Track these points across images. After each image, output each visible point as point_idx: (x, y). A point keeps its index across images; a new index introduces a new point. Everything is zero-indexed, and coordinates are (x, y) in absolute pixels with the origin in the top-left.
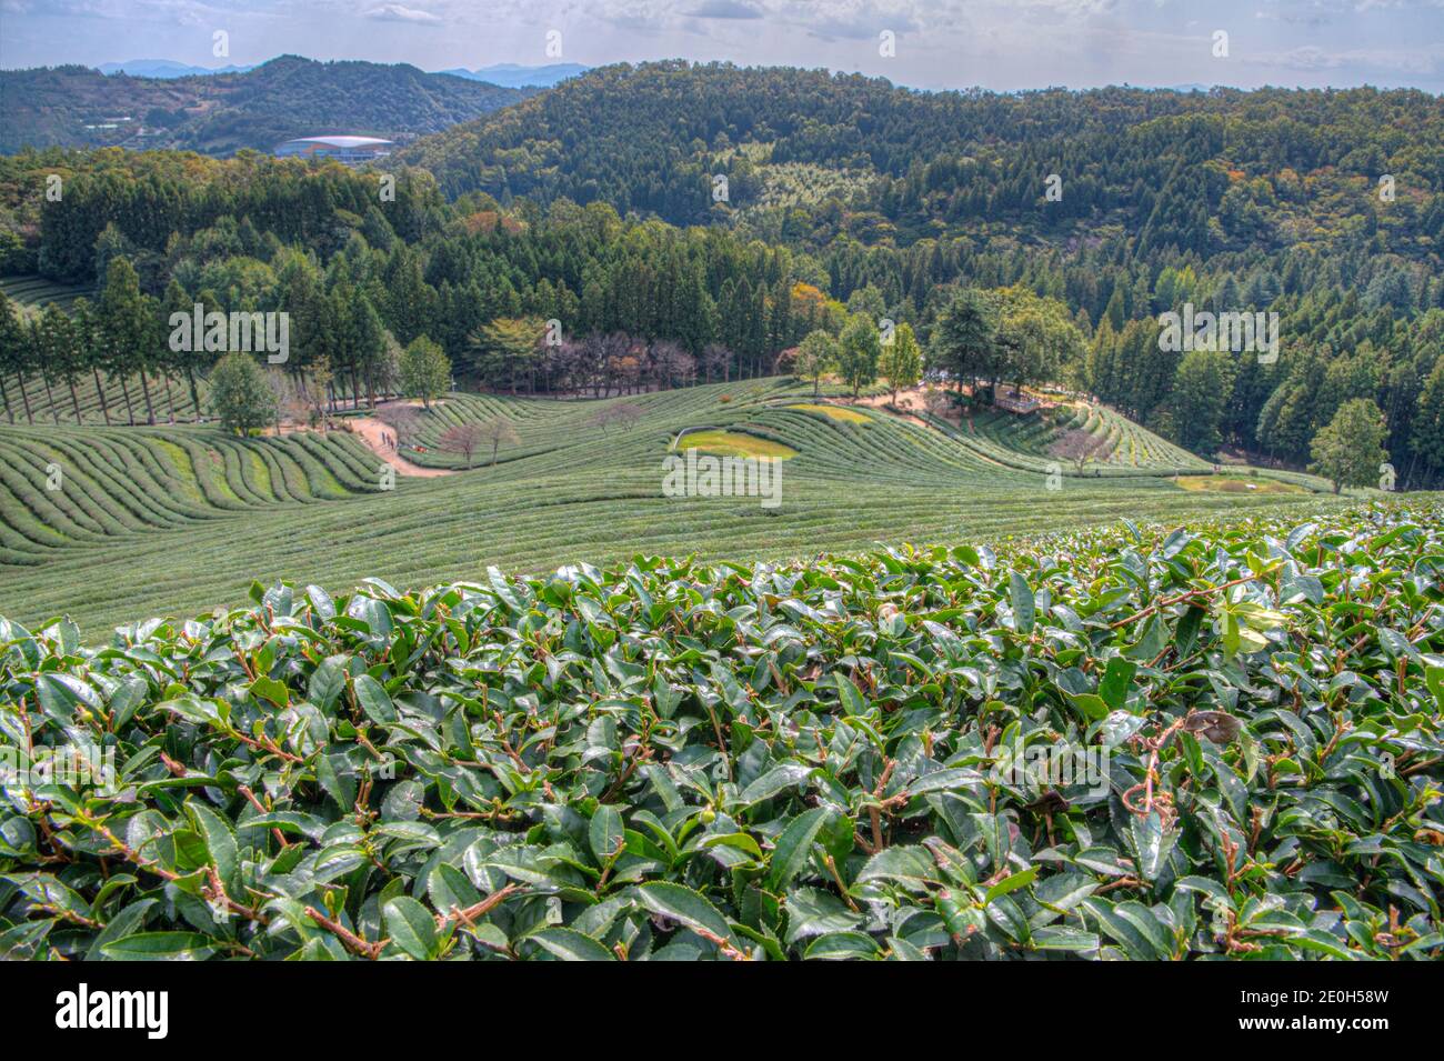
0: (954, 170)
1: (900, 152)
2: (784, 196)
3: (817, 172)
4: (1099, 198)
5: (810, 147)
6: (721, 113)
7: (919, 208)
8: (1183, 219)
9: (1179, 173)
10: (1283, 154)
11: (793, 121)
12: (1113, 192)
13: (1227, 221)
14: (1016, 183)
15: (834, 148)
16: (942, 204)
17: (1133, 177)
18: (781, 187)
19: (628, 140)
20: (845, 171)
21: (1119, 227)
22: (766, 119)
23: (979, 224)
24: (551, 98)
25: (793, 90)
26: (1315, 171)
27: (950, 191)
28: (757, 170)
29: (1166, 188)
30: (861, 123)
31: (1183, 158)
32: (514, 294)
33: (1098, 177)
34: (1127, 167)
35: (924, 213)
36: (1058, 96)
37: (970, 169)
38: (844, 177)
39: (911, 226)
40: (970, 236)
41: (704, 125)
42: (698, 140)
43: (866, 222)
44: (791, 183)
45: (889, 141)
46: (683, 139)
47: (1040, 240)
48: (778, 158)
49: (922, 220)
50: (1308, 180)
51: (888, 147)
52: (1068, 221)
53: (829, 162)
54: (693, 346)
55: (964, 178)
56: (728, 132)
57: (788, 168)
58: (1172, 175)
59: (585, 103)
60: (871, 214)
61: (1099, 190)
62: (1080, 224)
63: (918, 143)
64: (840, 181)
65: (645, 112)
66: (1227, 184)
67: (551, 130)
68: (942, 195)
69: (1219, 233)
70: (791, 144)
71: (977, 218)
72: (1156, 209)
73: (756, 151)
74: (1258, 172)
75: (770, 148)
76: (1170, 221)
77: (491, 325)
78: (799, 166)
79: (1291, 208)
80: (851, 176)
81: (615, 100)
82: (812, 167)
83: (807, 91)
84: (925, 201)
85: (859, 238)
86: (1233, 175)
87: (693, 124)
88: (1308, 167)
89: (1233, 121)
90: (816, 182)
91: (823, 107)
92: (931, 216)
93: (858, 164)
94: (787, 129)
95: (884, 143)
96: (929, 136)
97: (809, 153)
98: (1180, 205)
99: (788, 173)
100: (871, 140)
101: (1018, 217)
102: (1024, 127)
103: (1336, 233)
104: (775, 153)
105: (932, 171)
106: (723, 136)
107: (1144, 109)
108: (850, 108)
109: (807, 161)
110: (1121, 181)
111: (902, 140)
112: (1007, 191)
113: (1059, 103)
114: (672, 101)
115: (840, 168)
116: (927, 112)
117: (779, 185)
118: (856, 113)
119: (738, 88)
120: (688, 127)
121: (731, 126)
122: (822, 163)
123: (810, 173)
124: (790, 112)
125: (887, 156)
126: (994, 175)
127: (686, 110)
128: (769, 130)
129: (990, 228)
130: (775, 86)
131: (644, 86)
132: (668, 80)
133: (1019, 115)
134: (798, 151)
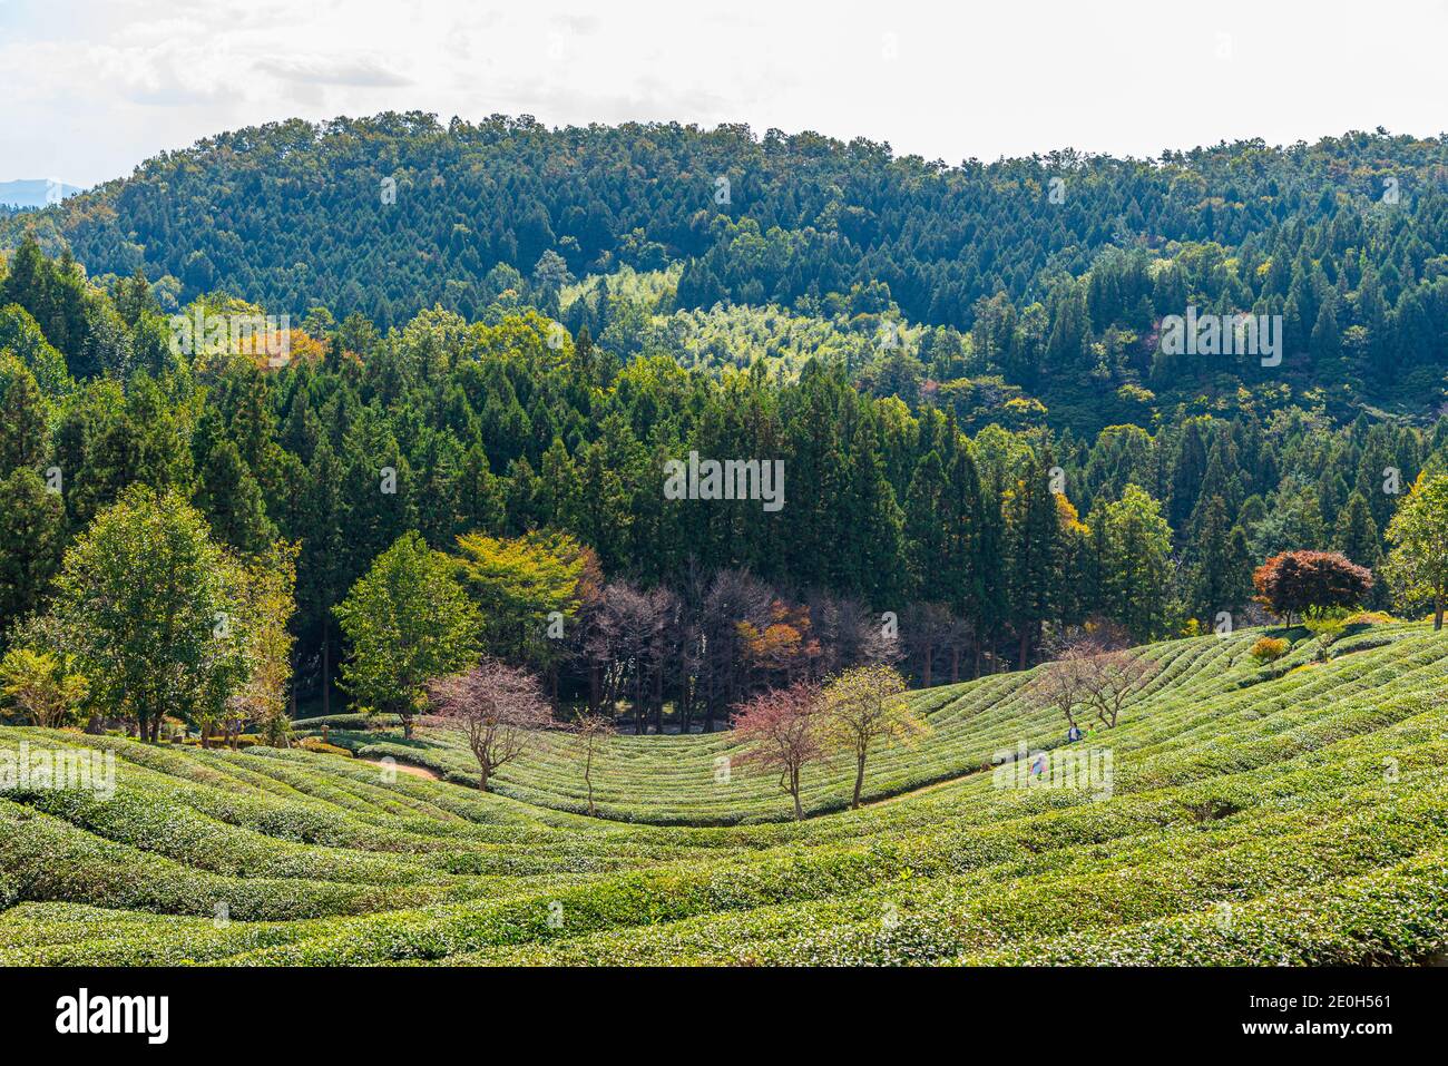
1: (953, 276)
3: (782, 322)
5: (757, 272)
6: (542, 212)
7: (1091, 361)
11: (700, 225)
15: (810, 273)
19: (341, 270)
20: (841, 317)
22: (642, 222)
23: (1233, 388)
24: (128, 194)
25: (683, 166)
28: (659, 321)
30: (846, 225)
35: (1102, 371)
36: (1251, 158)
38: (843, 330)
39: (1076, 401)
40: (1216, 414)
41: (509, 236)
42: (503, 267)
44: (739, 345)
45: (922, 256)
46: (468, 264)
48: (692, 296)
49: (1103, 389)
51: (922, 268)
53: (803, 302)
56: (563, 251)
57: (720, 316)
59: (226, 203)
60: (984, 381)
63: (987, 259)
67: (149, 256)
68: (1126, 337)
70: (715, 270)
73: (637, 288)
75: (669, 279)
78: (739, 313)
80: (857, 328)
81: (287, 193)
82: (772, 311)
84: (1099, 348)
87: (486, 236)
90: (785, 342)
91: (761, 196)
92: (1118, 381)
93: (864, 304)
94: (689, 242)
95: (911, 260)
96: (1010, 241)
97: (758, 284)
100: (883, 253)
102: (1210, 211)
104: (681, 288)
105: (1096, 286)
106: (551, 261)
108: (819, 198)
109: (758, 302)
111: (952, 250)
113: (1258, 167)
114: (426, 192)
115: (829, 315)
116: (986, 200)
117: (713, 349)
118: (833, 205)
119: (562, 163)
120: (474, 240)
121: (566, 239)
122: (788, 303)
123: (770, 324)
124: (692, 208)
125: (925, 288)
126: (1234, 289)
127: (464, 209)
128: (652, 245)
129: (1257, 397)
130: (642, 159)
131: (352, 165)
132: (402, 153)
133: (1189, 195)
134: (731, 283)
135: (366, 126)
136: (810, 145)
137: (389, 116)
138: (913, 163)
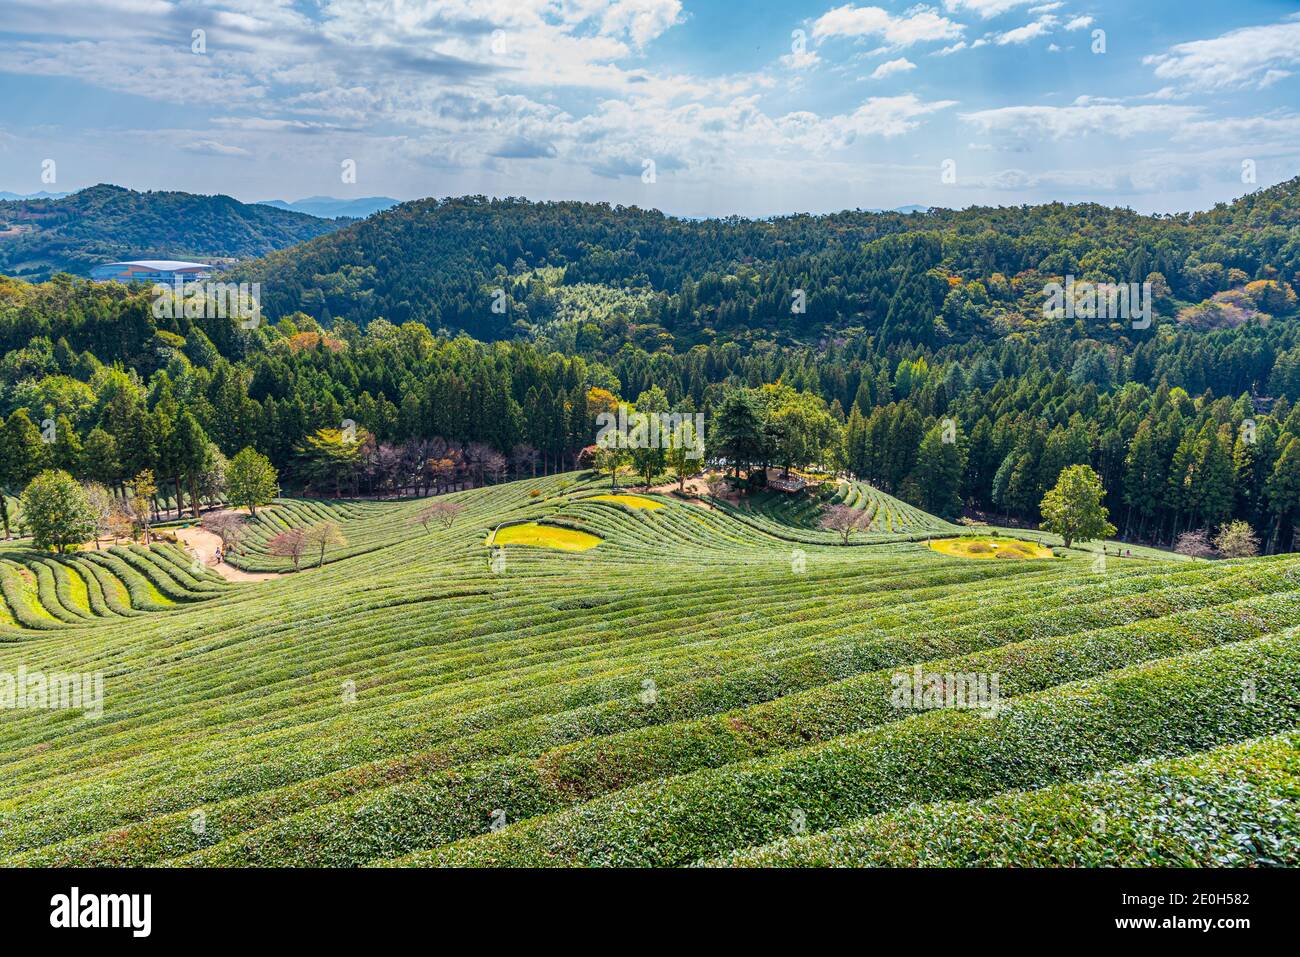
0: (719, 286)
1: (674, 272)
2: (577, 312)
3: (603, 291)
4: (843, 304)
5: (597, 270)
6: (518, 241)
7: (693, 319)
8: (913, 318)
9: (907, 281)
10: (992, 261)
11: (581, 248)
12: (854, 299)
13: (950, 319)
14: (772, 295)
15: (617, 270)
16: (712, 315)
17: (870, 286)
18: (573, 305)
19: (436, 266)
20: (627, 289)
21: (861, 328)
22: (558, 246)
23: (744, 330)
24: (363, 228)
25: (580, 222)
26: (1019, 274)
27: (717, 304)
28: (552, 291)
29: (898, 294)
30: (639, 248)
31: (909, 268)
32: (336, 406)
33: (840, 288)
34: (864, 278)
35: (697, 323)
36: (802, 220)
37: (733, 286)
38: (627, 295)
39: (685, 335)
40: (736, 341)
41: (504, 252)
42: (499, 265)
43: (648, 332)
44: (582, 301)
45: (664, 262)
46: (485, 264)
47: (796, 342)
48: (570, 280)
49: (695, 329)
50: (1014, 281)
51: (663, 268)
52: (818, 325)
53: (613, 282)
54: (503, 446)
55: (728, 292)
56: (525, 258)
57: (579, 288)
58: (901, 284)
59: (397, 234)
60: (651, 326)
61: (842, 298)
62: (828, 327)
63: (688, 264)
64: (624, 298)
65: (451, 241)
66: (948, 288)
67: (365, 257)
68: (710, 308)
69: (945, 329)
70: (580, 268)
71: (742, 326)
72: (891, 311)
73: (550, 274)
74: (973, 277)
75: (562, 271)
76: (903, 321)
77: (315, 436)
78: (588, 286)
79: (1002, 306)
80: (633, 293)
81: (423, 230)
82: (599, 287)
83: (591, 222)
84: (697, 313)
85: (643, 347)
86: (952, 280)
87: (494, 252)
88: (1012, 272)
89: (948, 236)
90: (603, 300)
91: (606, 235)
92: (703, 326)
93: (639, 283)
94: (575, 254)
95: (660, 265)
96: (698, 258)
97: (596, 275)
98: (910, 307)
99: (580, 292)
100: (649, 262)
101: (776, 323)
102: (776, 247)
103: (1042, 324)
104: (567, 275)
105: (701, 286)
106: (520, 262)
107: (874, 229)
108: (629, 235)
109: (594, 282)
110: (859, 290)
111: (675, 262)
112: (765, 302)
113: (803, 227)
114: (474, 232)
115: (623, 287)
116: (695, 238)
117: (571, 303)
118: (634, 240)
119: (532, 220)
120: (489, 254)
121: (528, 253)
122: (608, 283)
123: (598, 292)
124: (578, 240)
125: (663, 276)
126: (753, 289)
127: (488, 240)
128: (560, 256)
129: (753, 334)
130: (564, 218)
131: (449, 219)
132: (470, 213)
133: (771, 238)
134: (587, 273)
135: (458, 201)
136: (634, 212)
137: (467, 197)
138: (673, 220)
